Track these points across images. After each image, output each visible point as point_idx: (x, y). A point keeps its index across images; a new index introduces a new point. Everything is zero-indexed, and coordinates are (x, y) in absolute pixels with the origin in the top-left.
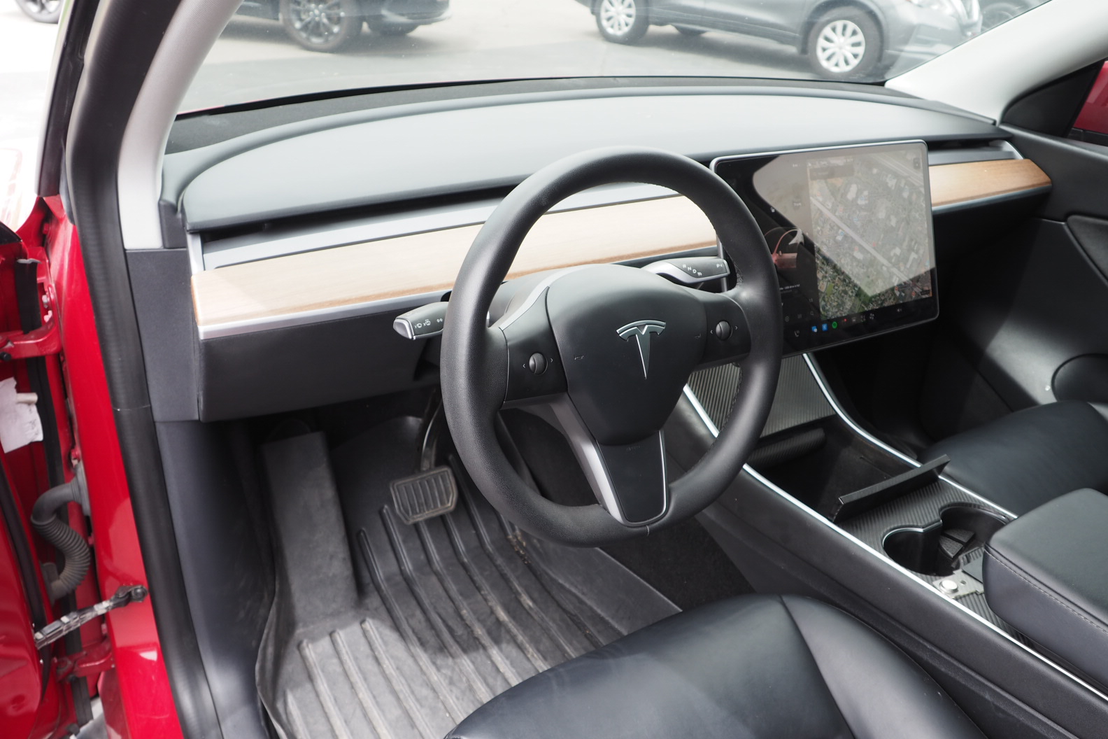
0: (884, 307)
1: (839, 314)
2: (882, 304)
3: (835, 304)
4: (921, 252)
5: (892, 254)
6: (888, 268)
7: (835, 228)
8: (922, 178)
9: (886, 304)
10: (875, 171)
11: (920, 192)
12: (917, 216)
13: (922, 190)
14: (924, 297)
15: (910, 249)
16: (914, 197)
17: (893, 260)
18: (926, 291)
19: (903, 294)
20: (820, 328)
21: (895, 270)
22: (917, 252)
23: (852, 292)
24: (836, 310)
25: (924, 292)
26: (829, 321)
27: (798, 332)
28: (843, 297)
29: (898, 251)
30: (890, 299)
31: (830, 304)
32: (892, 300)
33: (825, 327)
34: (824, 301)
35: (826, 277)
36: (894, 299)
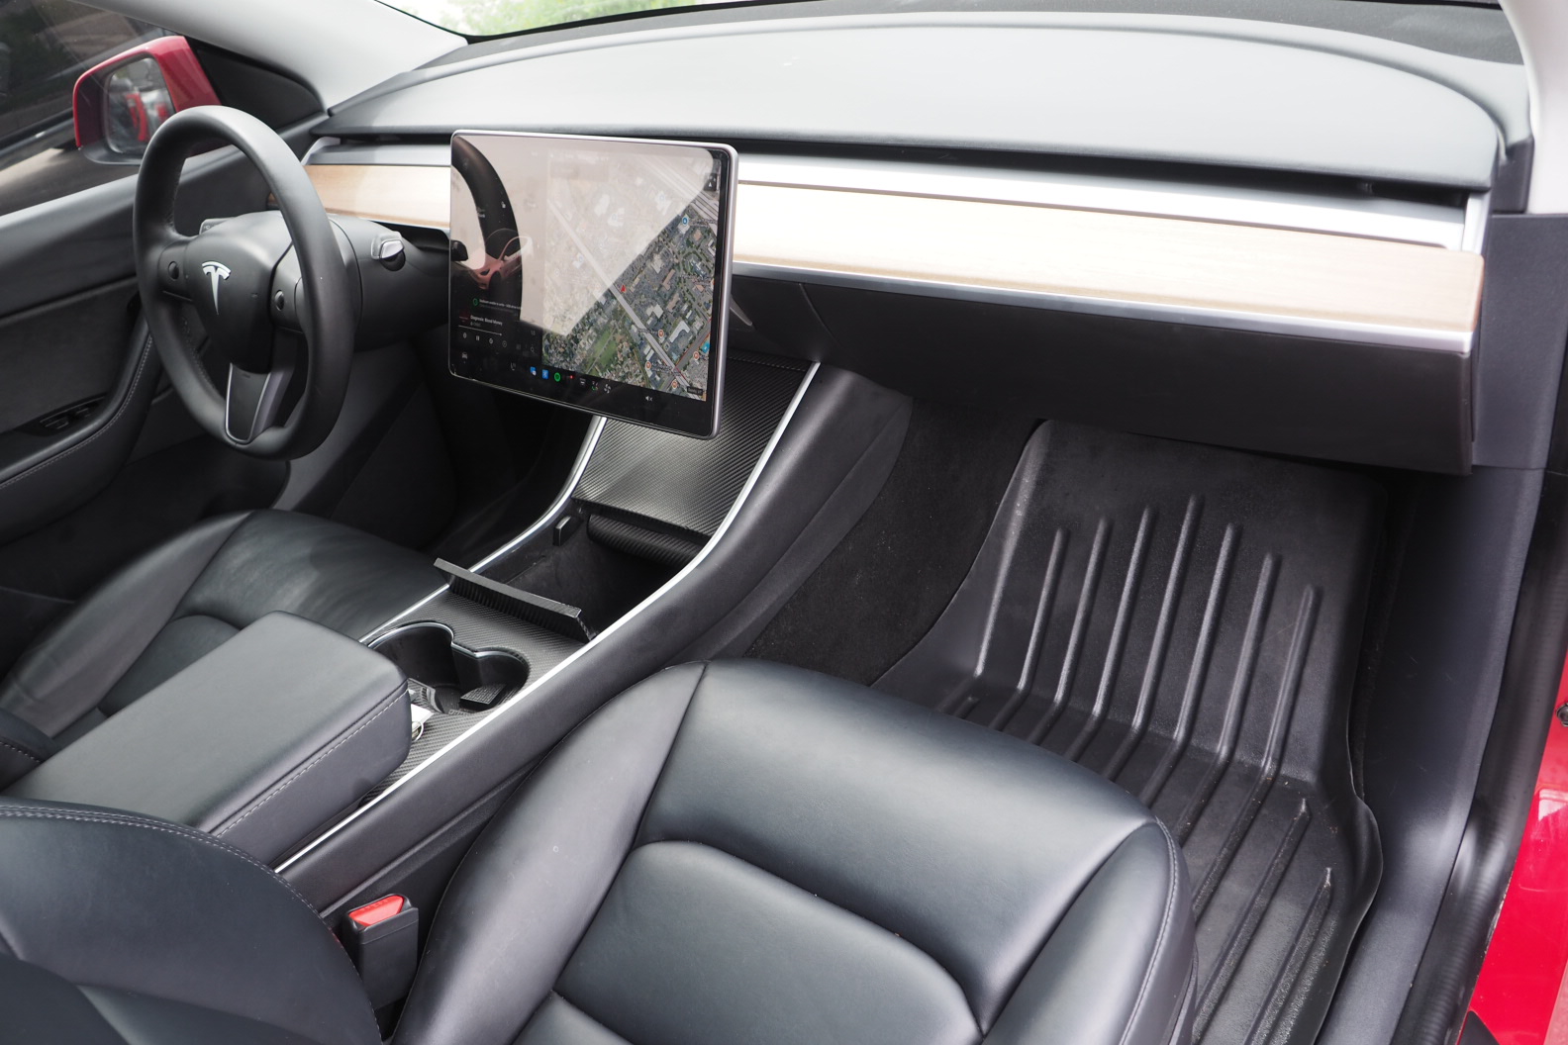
0: (626, 384)
1: (564, 365)
2: (624, 378)
3: (562, 350)
4: (697, 325)
5: (649, 312)
6: (639, 330)
7: (573, 249)
8: (717, 209)
9: (630, 381)
10: (639, 181)
11: (710, 231)
12: (698, 266)
13: (714, 228)
14: (691, 396)
15: (678, 314)
16: (698, 235)
17: (649, 322)
18: (697, 389)
19: (658, 379)
20: (539, 373)
21: (649, 337)
22: (690, 324)
23: (584, 344)
24: (562, 359)
25: (691, 388)
26: (552, 370)
27: (514, 365)
28: (572, 345)
29: (658, 311)
30: (637, 376)
31: (555, 348)
32: (639, 378)
33: (545, 374)
34: (549, 341)
35: (554, 310)
36: (643, 379)
